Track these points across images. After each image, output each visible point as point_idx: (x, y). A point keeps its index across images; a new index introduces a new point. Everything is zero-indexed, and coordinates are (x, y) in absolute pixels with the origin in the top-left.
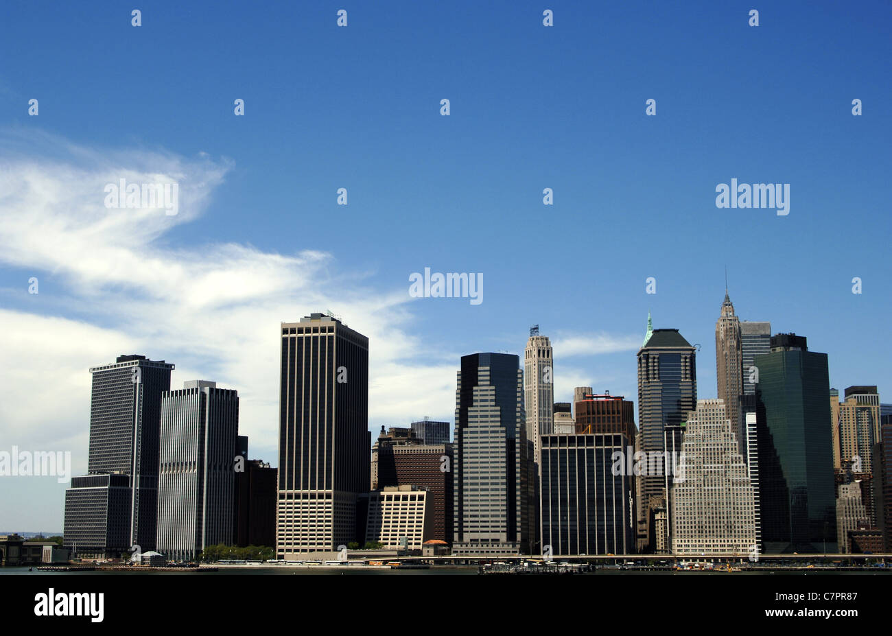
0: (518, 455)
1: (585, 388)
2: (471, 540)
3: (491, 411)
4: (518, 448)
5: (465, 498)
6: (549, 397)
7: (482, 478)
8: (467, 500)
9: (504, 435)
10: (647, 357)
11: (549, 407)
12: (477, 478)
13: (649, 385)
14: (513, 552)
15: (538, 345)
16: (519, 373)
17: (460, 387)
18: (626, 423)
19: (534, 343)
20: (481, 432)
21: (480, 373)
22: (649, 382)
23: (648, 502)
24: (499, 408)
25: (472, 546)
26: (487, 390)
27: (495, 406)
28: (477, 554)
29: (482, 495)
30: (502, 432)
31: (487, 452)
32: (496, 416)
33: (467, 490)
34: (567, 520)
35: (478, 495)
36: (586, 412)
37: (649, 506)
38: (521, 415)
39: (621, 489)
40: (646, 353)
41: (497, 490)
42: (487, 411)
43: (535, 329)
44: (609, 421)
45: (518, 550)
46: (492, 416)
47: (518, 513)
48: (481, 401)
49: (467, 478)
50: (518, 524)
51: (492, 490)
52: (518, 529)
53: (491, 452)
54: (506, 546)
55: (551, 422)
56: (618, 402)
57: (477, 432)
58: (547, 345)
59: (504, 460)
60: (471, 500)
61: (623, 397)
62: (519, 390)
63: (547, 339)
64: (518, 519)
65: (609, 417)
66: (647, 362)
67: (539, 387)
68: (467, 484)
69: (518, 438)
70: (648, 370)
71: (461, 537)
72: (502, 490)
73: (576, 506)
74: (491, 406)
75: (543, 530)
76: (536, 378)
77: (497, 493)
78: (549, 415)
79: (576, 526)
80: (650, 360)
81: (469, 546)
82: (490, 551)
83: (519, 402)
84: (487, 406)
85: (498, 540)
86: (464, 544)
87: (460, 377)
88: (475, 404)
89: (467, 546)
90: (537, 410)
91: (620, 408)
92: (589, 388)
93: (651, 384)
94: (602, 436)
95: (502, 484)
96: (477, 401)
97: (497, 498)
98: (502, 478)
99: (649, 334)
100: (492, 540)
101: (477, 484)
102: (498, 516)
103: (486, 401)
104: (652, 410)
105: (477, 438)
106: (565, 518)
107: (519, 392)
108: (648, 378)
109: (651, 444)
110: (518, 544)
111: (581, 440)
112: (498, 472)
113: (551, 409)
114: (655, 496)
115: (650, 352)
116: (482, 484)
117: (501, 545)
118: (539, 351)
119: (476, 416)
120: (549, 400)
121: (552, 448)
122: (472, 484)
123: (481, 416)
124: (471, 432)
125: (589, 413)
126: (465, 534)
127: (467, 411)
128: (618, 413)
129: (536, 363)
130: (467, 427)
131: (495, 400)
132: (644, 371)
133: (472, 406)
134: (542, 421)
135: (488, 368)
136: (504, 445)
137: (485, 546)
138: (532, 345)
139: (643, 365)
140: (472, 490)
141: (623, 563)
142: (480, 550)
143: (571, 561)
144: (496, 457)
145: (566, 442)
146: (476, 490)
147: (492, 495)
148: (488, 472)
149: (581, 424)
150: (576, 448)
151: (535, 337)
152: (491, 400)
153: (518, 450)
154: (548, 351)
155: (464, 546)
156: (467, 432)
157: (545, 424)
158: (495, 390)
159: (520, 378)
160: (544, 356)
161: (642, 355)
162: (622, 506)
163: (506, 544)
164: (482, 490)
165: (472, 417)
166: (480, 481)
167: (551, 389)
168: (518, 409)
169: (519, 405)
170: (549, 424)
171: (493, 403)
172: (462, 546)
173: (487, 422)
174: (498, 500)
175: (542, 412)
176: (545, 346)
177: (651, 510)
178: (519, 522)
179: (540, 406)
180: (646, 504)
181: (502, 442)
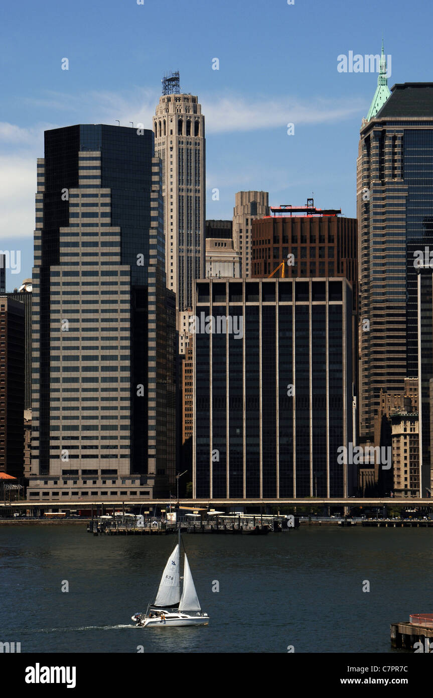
0: (152, 317)
1: (256, 193)
2: (65, 472)
3: (103, 234)
4: (152, 303)
5: (53, 395)
6: (197, 209)
7: (86, 358)
8: (58, 399)
9: (127, 279)
10: (381, 137)
11: (197, 228)
12: (76, 358)
13: (383, 188)
14: (142, 493)
15: (177, 110)
16: (155, 165)
17: (43, 189)
18: (343, 260)
19: (171, 107)
20: (85, 274)
21: (82, 163)
22: (383, 184)
23: (377, 404)
24: (117, 229)
25: (65, 483)
26: (96, 196)
27: (111, 225)
28: (75, 497)
29: (84, 390)
30: (123, 273)
31: (96, 311)
32: (112, 244)
33: (57, 380)
34: (242, 436)
35: (77, 390)
36: (271, 237)
37: (380, 409)
38: (159, 241)
39: (341, 379)
40: (380, 129)
41: (114, 380)
42: (96, 234)
43: (172, 81)
44: (313, 255)
45: (151, 490)
46: (104, 244)
47: (152, 422)
48: (85, 215)
49: (57, 358)
50: (152, 442)
51: (104, 380)
52: (152, 452)
53: (104, 311)
54: (128, 482)
55: (201, 255)
56: (330, 220)
57: (76, 274)
58: (195, 112)
59: (127, 325)
60: (65, 399)
61: (339, 212)
62: (154, 195)
63: (194, 100)
64: (152, 433)
65: (313, 249)
66: (382, 146)
67: (180, 190)
68: (57, 369)
69: (152, 285)
70: (382, 162)
71: (45, 467)
72: (123, 380)
73: (259, 410)
74: (103, 225)
75: (197, 453)
76: (174, 173)
77: (114, 385)
78: (197, 243)
79: (259, 445)
80: (387, 143)
81: (61, 482)
82: (99, 491)
83: (155, 219)
84: (97, 225)
85: (115, 472)
86: (51, 479)
87: (42, 170)
88: (72, 220)
89: (56, 483)
90: (174, 234)
91: (334, 232)
92: (262, 194)
93: (386, 187)
94: (307, 283)
95: (123, 369)
96: (76, 215)
97: (113, 394)
98: (123, 358)
99: (383, 95)
100: (104, 472)
101: (76, 369)
102: (114, 428)
103: (94, 215)
104: (389, 234)
105: (77, 284)
106: (238, 431)
107: (154, 200)
108: (382, 176)
109: (383, 298)
110: (151, 478)
111: (269, 290)
112: (115, 348)
113: (201, 232)
114: (389, 392)
115: (387, 128)
116: (86, 369)
117: (119, 482)
118: (180, 123)
119: (75, 244)
120: (197, 216)
121: (216, 304)
122: (66, 369)
123: (85, 244)
124: (66, 274)
125: (276, 240)
126: (52, 461)
127: (57, 234)
128: (331, 240)
129: (174, 145)
130: (58, 263)
131: (111, 215)
132: (376, 162)
133: (67, 224)
134: (184, 254)
135: (97, 154)
136: (127, 297)
137: (90, 483)
138: (167, 110)
139: (373, 152)
140: (66, 380)
141: (343, 513)
142: (80, 491)
143: (248, 509)
144: (111, 320)
145: (241, 293)
146: (75, 380)
147: (104, 390)
148: (96, 348)
149: (261, 261)
150: (260, 304)
151: (172, 96)
152: (104, 215)
153: (152, 308)
154: (197, 123)
155: (51, 483)
156: (57, 274)
157: (189, 260)
158: (111, 196)
159: (156, 174)
160: (188, 133)
161: (371, 133)
162: (342, 409)
163: (129, 478)
164: (85, 380)
165: (67, 245)
166: (81, 364)
167: (201, 195)
168: (153, 232)
169: (154, 224)
170: (197, 260)
171: (107, 220)
172: (46, 483)
173: (96, 254)
174: (115, 399)
175: (185, 238)
176: (191, 113)
177: (384, 418)
178: (152, 438)
179: (180, 227)
180: (373, 408)
181: (123, 293)
